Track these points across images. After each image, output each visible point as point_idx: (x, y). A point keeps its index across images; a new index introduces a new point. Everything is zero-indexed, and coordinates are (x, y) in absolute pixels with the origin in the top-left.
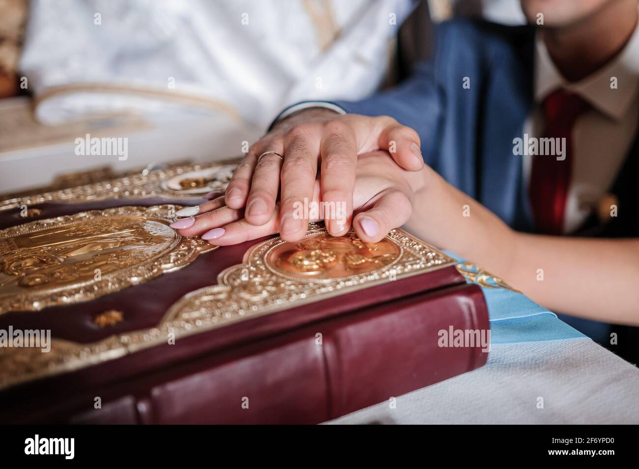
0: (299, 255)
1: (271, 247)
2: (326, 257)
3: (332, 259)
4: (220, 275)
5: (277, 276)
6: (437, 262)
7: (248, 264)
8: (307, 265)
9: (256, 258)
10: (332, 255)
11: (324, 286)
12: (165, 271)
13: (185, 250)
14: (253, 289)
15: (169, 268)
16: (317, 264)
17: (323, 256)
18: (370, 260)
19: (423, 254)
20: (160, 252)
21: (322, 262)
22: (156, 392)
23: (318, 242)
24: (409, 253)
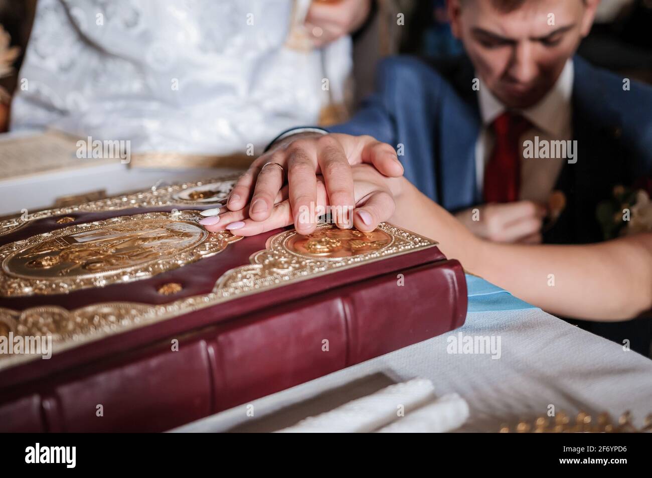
0: (312, 242)
1: (285, 237)
2: (334, 243)
3: (339, 244)
4: (251, 257)
5: (298, 257)
6: (423, 244)
7: (271, 249)
8: (320, 249)
9: (276, 245)
10: (338, 242)
11: (338, 262)
12: (203, 256)
13: (215, 241)
14: (281, 266)
15: (205, 254)
16: (328, 248)
17: (331, 242)
18: (369, 244)
19: (410, 239)
20: (195, 243)
21: (331, 246)
22: (221, 338)
23: (324, 233)
24: (399, 239)
